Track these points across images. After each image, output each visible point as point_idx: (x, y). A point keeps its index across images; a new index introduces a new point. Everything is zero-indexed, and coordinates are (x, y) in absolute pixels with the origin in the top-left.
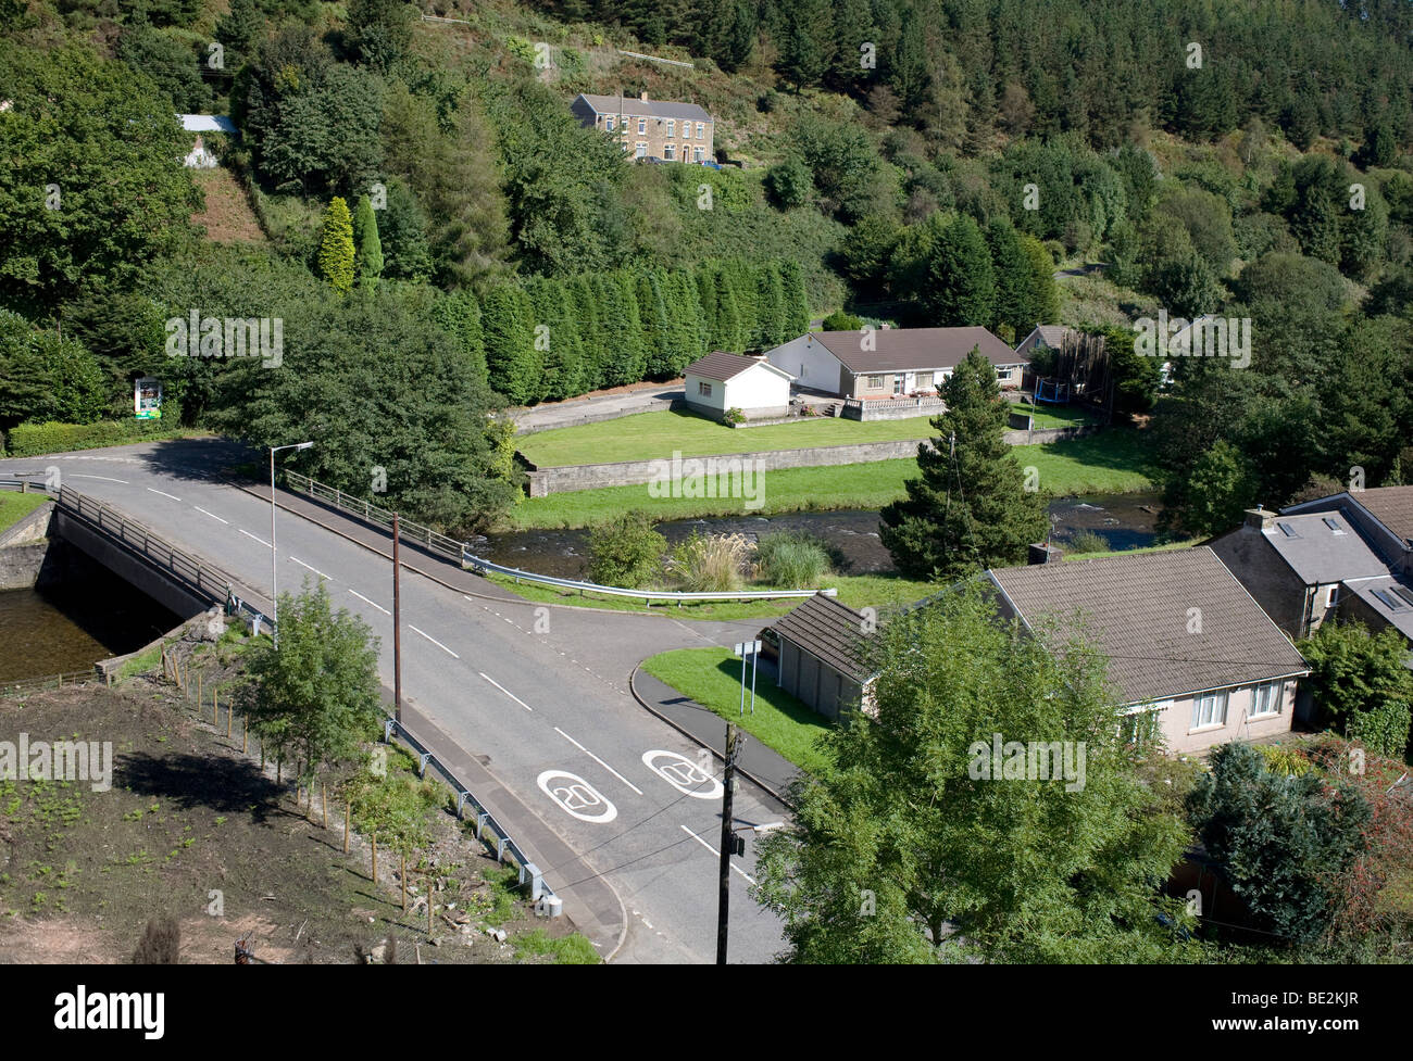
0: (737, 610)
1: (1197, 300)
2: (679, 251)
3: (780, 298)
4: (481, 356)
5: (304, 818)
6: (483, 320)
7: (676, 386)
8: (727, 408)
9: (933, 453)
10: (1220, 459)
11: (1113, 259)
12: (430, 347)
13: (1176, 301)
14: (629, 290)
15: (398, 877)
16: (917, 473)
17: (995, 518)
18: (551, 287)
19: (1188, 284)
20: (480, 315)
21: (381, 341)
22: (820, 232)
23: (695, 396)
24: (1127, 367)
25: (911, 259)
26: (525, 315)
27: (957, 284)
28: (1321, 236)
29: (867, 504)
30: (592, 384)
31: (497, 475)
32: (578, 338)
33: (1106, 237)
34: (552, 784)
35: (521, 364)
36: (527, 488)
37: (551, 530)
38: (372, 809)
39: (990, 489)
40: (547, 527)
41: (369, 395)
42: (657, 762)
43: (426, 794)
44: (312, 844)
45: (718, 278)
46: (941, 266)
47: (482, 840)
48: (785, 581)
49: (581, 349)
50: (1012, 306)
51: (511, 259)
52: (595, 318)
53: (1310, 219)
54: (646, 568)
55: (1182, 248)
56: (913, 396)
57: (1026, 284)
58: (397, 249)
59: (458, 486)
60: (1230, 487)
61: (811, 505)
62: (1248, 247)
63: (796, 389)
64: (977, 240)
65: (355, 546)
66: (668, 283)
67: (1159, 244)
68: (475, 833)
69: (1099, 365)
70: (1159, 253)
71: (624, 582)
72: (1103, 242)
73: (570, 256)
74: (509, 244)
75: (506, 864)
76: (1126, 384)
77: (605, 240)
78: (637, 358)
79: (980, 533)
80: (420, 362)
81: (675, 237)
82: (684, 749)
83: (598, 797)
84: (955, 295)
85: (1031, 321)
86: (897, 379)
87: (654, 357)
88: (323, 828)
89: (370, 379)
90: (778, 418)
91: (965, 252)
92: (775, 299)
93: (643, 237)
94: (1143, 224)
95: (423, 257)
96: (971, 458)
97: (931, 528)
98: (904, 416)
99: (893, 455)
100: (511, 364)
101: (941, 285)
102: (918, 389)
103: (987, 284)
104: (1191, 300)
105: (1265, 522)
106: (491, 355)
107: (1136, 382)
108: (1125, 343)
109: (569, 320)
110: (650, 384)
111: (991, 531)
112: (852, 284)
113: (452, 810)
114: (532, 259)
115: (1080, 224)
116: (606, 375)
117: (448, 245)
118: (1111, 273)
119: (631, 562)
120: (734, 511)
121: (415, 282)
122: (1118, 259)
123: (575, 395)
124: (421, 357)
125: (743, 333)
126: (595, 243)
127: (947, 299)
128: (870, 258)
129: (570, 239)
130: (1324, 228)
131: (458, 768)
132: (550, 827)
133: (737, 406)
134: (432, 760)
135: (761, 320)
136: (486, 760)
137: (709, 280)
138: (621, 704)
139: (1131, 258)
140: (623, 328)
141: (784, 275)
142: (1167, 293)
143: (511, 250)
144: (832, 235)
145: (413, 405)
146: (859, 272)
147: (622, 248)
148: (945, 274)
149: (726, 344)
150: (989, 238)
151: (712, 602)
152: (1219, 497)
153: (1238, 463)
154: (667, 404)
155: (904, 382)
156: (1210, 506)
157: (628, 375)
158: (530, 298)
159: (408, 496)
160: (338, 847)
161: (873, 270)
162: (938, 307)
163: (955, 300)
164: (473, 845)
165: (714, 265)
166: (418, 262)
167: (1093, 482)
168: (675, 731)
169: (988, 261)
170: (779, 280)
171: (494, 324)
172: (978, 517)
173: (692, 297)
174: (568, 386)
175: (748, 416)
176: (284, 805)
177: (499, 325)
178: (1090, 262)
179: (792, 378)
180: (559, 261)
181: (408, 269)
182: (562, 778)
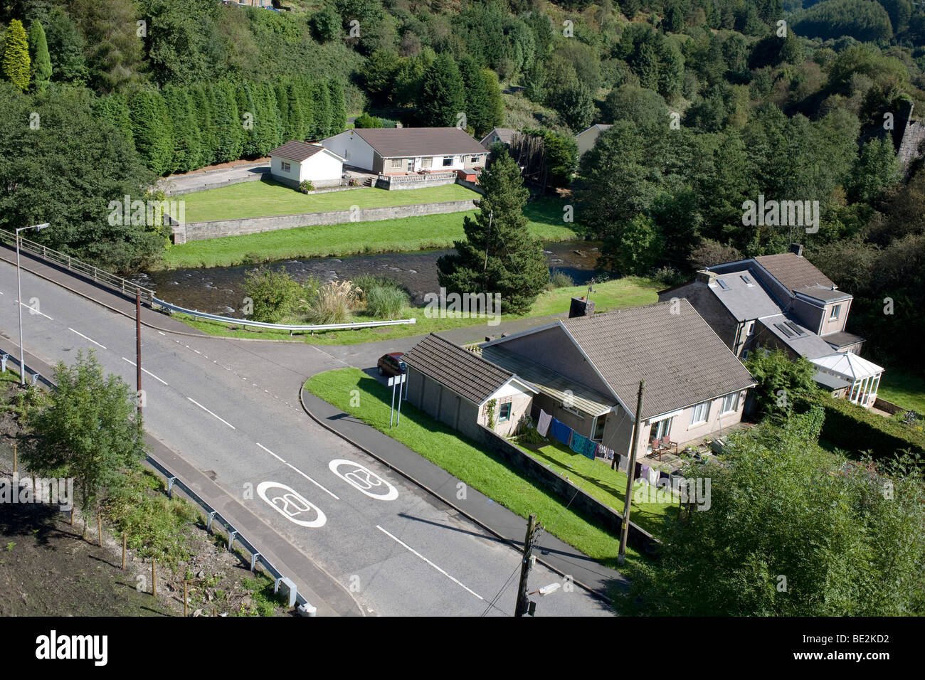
0: (352, 337)
1: (582, 113)
2: (257, 69)
3: (329, 103)
4: (131, 142)
5: (81, 538)
6: (131, 116)
7: (264, 163)
8: (301, 180)
9: (474, 223)
10: (641, 226)
11: (529, 84)
12: (105, 137)
13: (570, 113)
14: (232, 96)
15: (172, 589)
16: (463, 238)
17: (518, 269)
18: (179, 93)
19: (577, 102)
20: (129, 111)
21: (69, 131)
22: (346, 59)
23: (278, 171)
24: (558, 157)
25: (409, 80)
26: (162, 112)
27: (442, 98)
28: (648, 75)
29: (403, 249)
30: (207, 161)
31: (153, 230)
32: (198, 130)
33: (523, 70)
34: (270, 493)
35: (159, 147)
36: (172, 238)
37: (193, 269)
38: (136, 525)
39: (513, 250)
40: (189, 266)
41: (63, 174)
42: (342, 469)
43: (178, 512)
44: (93, 562)
45: (289, 89)
46: (431, 86)
47: (234, 552)
48: (380, 314)
49: (199, 137)
50: (475, 114)
51: (144, 71)
52: (209, 115)
53: (642, 64)
54: (286, 306)
55: (572, 80)
56: (419, 173)
57: (485, 100)
58: (61, 60)
59: (128, 239)
60: (647, 245)
61: (367, 250)
62: (606, 80)
63: (346, 168)
64: (455, 69)
65: (65, 291)
66: (256, 92)
67: (558, 75)
68: (227, 546)
69: (537, 155)
70: (557, 82)
71: (273, 318)
72: (520, 73)
73: (186, 70)
74: (143, 60)
75: (258, 573)
76: (556, 169)
77: (209, 60)
78: (237, 144)
79: (509, 279)
80: (99, 149)
81: (255, 59)
82: (356, 457)
83: (309, 505)
84: (440, 105)
85: (486, 124)
86: (410, 161)
87: (248, 143)
88: (100, 546)
89: (63, 160)
90: (335, 187)
91: (447, 77)
92: (325, 105)
93: (233, 58)
94: (548, 63)
95: (82, 67)
96: (504, 228)
97: (475, 275)
98: (416, 187)
99: (412, 214)
100: (152, 147)
101: (431, 99)
102: (423, 169)
103: (461, 98)
104: (578, 113)
105: (710, 279)
106: (139, 140)
107: (562, 168)
108: (556, 143)
109: (192, 116)
110: (244, 161)
111: (516, 279)
112: (369, 95)
113: (202, 525)
114: (160, 73)
115: (508, 61)
116: (216, 155)
117: (99, 59)
118: (528, 94)
119: (277, 304)
120: (317, 253)
121: (75, 85)
122: (533, 85)
123: (195, 169)
124: (99, 145)
125: (305, 128)
126: (202, 61)
127: (435, 108)
128: (381, 78)
129: (185, 58)
130: (650, 70)
131: (194, 484)
132: (280, 534)
133: (308, 179)
134: (177, 482)
135: (316, 119)
136: (213, 475)
137: (283, 91)
138: (300, 420)
139: (541, 84)
140: (228, 123)
141: (330, 88)
142: (564, 108)
143: (145, 64)
144: (356, 62)
145: (95, 181)
146: (374, 87)
147: (218, 66)
148: (434, 91)
149: (294, 135)
150: (461, 68)
151: (334, 331)
152: (640, 250)
153: (652, 229)
154: (259, 176)
155: (414, 164)
156: (635, 256)
157: (231, 156)
158: (165, 100)
159: (93, 248)
160: (115, 564)
161: (383, 86)
162: (429, 113)
163: (440, 109)
164: (226, 556)
165: (286, 80)
166: (77, 71)
167: (542, 234)
168: (345, 442)
169: (461, 84)
170: (328, 91)
171: (139, 119)
172: (508, 268)
173: (273, 102)
174: (191, 163)
175: (316, 185)
176: (60, 526)
177: (143, 119)
178: (512, 85)
179: (344, 160)
180: (178, 73)
181: (70, 75)
182: (275, 488)
